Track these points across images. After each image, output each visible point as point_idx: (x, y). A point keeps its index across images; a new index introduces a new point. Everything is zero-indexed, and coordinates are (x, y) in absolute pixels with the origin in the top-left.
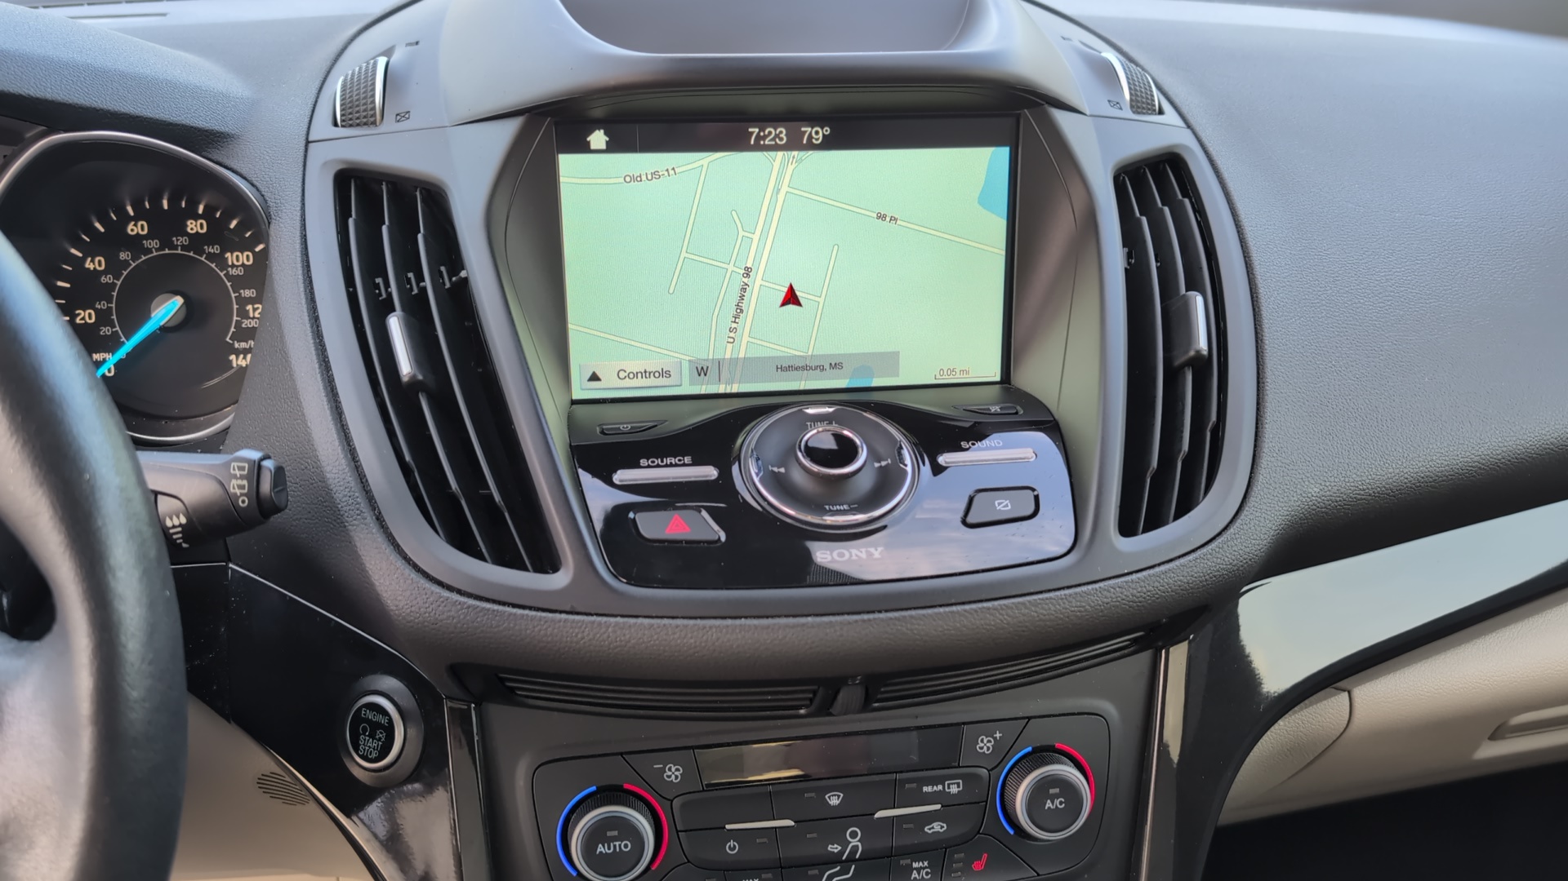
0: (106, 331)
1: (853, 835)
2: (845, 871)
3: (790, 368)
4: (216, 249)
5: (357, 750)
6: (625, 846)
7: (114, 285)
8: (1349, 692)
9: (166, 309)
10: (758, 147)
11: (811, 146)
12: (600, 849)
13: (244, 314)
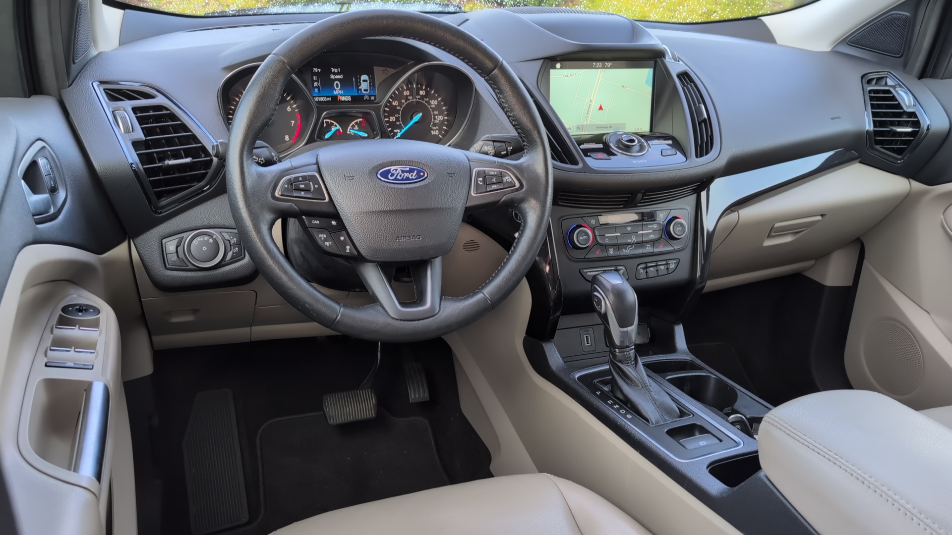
0: (398, 123)
1: (634, 238)
2: (632, 247)
3: (600, 127)
4: (427, 99)
5: (517, 219)
6: (586, 237)
7: (400, 109)
8: (738, 212)
9: (417, 117)
10: (595, 68)
11: (607, 68)
12: (581, 238)
13: (435, 119)
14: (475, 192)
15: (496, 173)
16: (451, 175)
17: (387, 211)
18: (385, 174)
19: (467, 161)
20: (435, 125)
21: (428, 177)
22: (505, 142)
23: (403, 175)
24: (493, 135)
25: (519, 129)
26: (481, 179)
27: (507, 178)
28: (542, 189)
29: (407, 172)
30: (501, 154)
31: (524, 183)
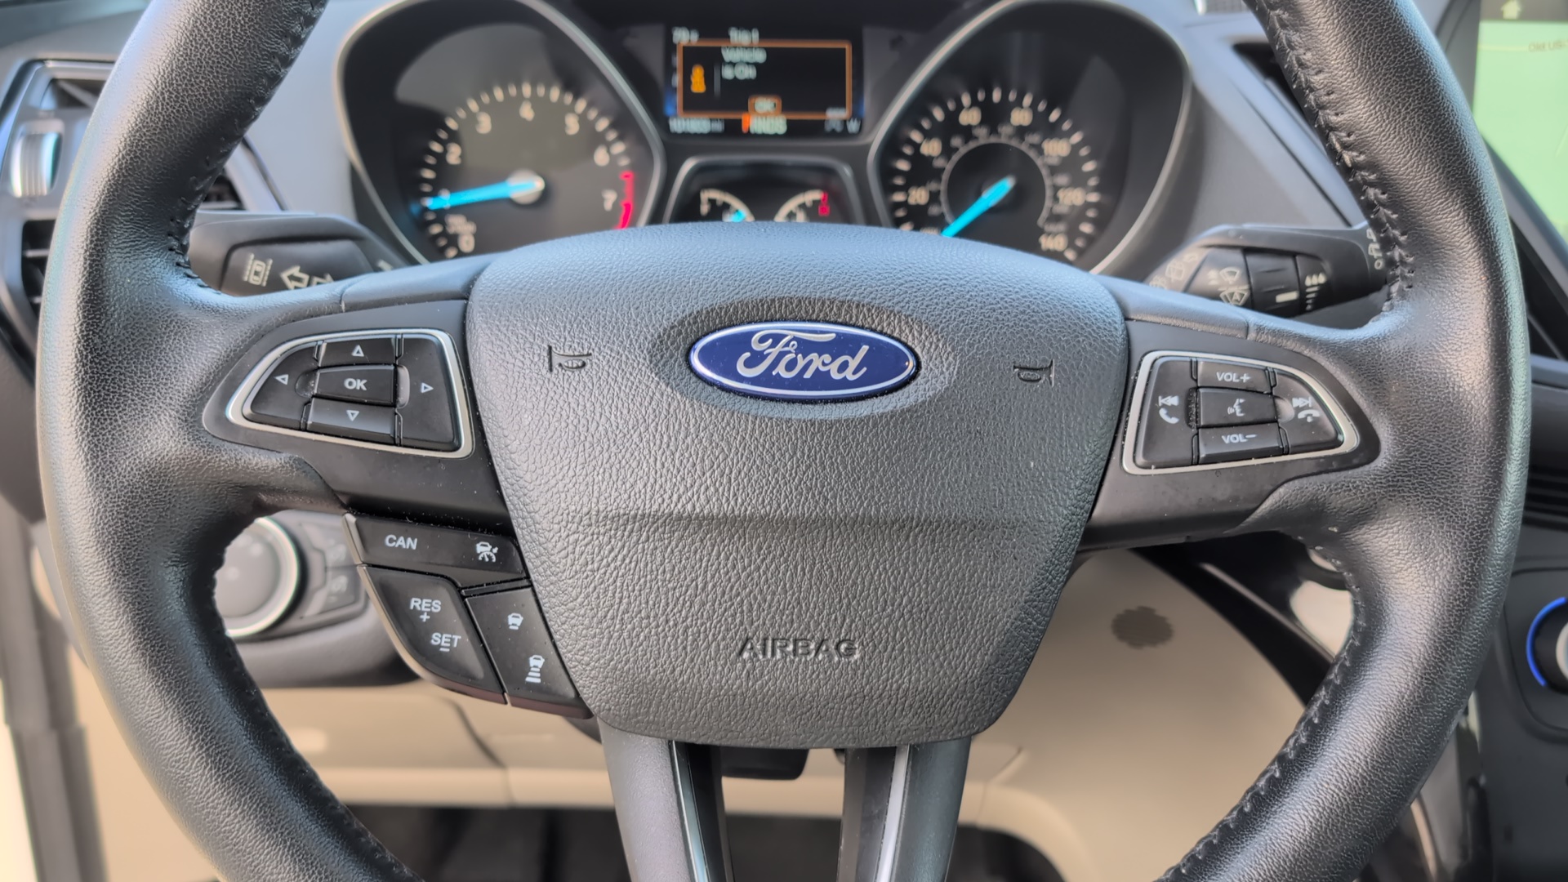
0: (934, 210)
4: (1036, 138)
7: (945, 168)
9: (999, 190)
13: (1056, 199)
14: (1140, 460)
15: (1245, 378)
16: (1031, 373)
17: (711, 518)
18: (723, 356)
19: (1119, 318)
20: (1055, 218)
21: (919, 379)
22: (1293, 255)
23: (801, 363)
24: (1247, 226)
25: (1372, 185)
26: (1173, 401)
27: (1298, 402)
28: (1475, 468)
29: (820, 348)
30: (1274, 302)
31: (1385, 432)
